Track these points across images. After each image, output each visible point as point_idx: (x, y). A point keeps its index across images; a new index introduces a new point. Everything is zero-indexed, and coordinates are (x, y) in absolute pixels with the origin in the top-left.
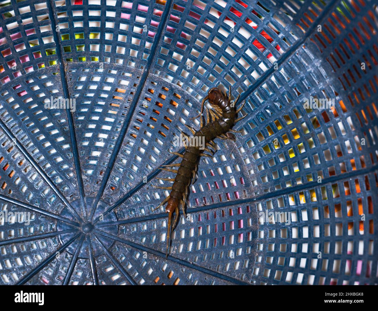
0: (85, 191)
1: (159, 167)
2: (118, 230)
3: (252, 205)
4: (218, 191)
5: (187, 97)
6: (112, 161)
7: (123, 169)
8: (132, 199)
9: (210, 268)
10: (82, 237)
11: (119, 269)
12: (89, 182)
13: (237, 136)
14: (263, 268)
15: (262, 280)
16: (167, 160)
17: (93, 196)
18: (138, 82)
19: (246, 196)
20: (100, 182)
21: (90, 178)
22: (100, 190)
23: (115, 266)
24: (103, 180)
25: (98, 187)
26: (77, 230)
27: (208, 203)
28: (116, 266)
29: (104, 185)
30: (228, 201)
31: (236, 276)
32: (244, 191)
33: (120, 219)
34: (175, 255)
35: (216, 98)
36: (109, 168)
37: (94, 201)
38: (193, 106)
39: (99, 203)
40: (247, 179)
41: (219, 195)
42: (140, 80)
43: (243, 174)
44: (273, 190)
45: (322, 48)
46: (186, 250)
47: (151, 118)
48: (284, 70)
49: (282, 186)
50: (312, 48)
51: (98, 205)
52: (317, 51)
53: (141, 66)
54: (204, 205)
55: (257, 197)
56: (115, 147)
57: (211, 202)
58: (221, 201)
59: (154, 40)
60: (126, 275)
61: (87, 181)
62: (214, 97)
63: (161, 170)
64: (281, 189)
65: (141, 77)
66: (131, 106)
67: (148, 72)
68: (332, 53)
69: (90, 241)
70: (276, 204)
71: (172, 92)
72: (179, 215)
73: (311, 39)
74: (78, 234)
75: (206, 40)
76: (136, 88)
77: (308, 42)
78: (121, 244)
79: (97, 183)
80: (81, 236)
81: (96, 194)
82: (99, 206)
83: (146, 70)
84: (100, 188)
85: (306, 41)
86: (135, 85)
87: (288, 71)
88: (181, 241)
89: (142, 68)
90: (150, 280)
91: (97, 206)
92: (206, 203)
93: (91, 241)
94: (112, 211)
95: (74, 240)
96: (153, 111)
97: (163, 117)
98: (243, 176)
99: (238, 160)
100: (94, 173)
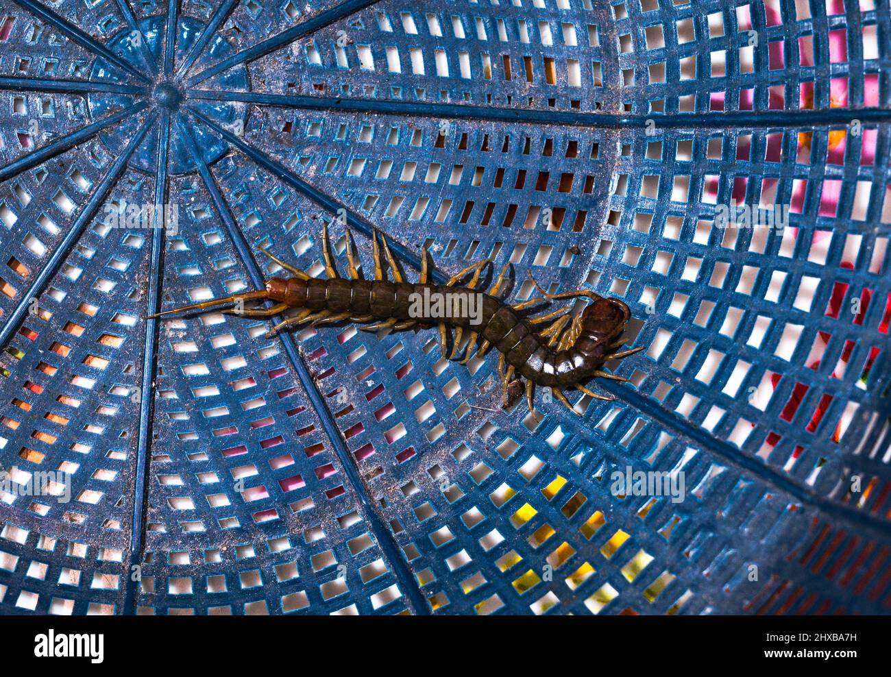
0: (261, 60)
1: (377, 230)
2: (186, 175)
3: (348, 500)
4: (361, 399)
5: (585, 248)
6: (358, 104)
7: (347, 139)
8: (276, 185)
9: (156, 436)
10: (139, 88)
11: (86, 207)
12: (288, 63)
13: (520, 407)
14: (192, 574)
15: (160, 578)
16: (403, 244)
17: (254, 84)
18: (585, 109)
19: (368, 477)
20: (295, 91)
21: (297, 64)
22: (274, 97)
23: (92, 193)
24: (303, 96)
25: (279, 89)
26: (156, 71)
27: (322, 384)
28: (93, 195)
29: (289, 102)
30: (343, 434)
31: (153, 510)
32: (380, 470)
33: (214, 170)
34: (164, 337)
35: (599, 320)
36: (338, 102)
37: (242, 91)
38: (564, 270)
39: (239, 106)
40: (413, 469)
41: (351, 406)
42: (594, 112)
43: (423, 452)
44: (401, 541)
45: (799, 555)
46: (183, 363)
47: (501, 172)
48: (720, 475)
49: (415, 561)
50: (795, 529)
51: (234, 103)
52: (791, 545)
53: (629, 103)
54: (314, 375)
55: (374, 507)
56: (397, 102)
57: (327, 391)
58: (337, 415)
59: (705, 112)
60: (75, 227)
61: (288, 57)
62: (600, 315)
63: (370, 237)
64: (408, 561)
65: (602, 112)
66: (516, 111)
67: (619, 126)
68: (790, 584)
69: (135, 112)
70: (365, 559)
71: (586, 207)
72: (267, 318)
73: (816, 519)
74: (144, 77)
75: (743, 248)
76: (569, 109)
77: (807, 513)
78: (151, 192)
79: (290, 85)
80: (142, 84)
81: (260, 91)
82: (232, 107)
83: (625, 121)
84: (279, 96)
85: (808, 507)
86: (576, 104)
87: (718, 487)
88: (202, 342)
89: (627, 108)
90: (83, 292)
91: (230, 103)
92: (320, 378)
93: (138, 115)
94: (230, 145)
95: (127, 71)
96: (521, 171)
97: (513, 203)
98: (420, 455)
99: (458, 429)
100: (315, 70)
